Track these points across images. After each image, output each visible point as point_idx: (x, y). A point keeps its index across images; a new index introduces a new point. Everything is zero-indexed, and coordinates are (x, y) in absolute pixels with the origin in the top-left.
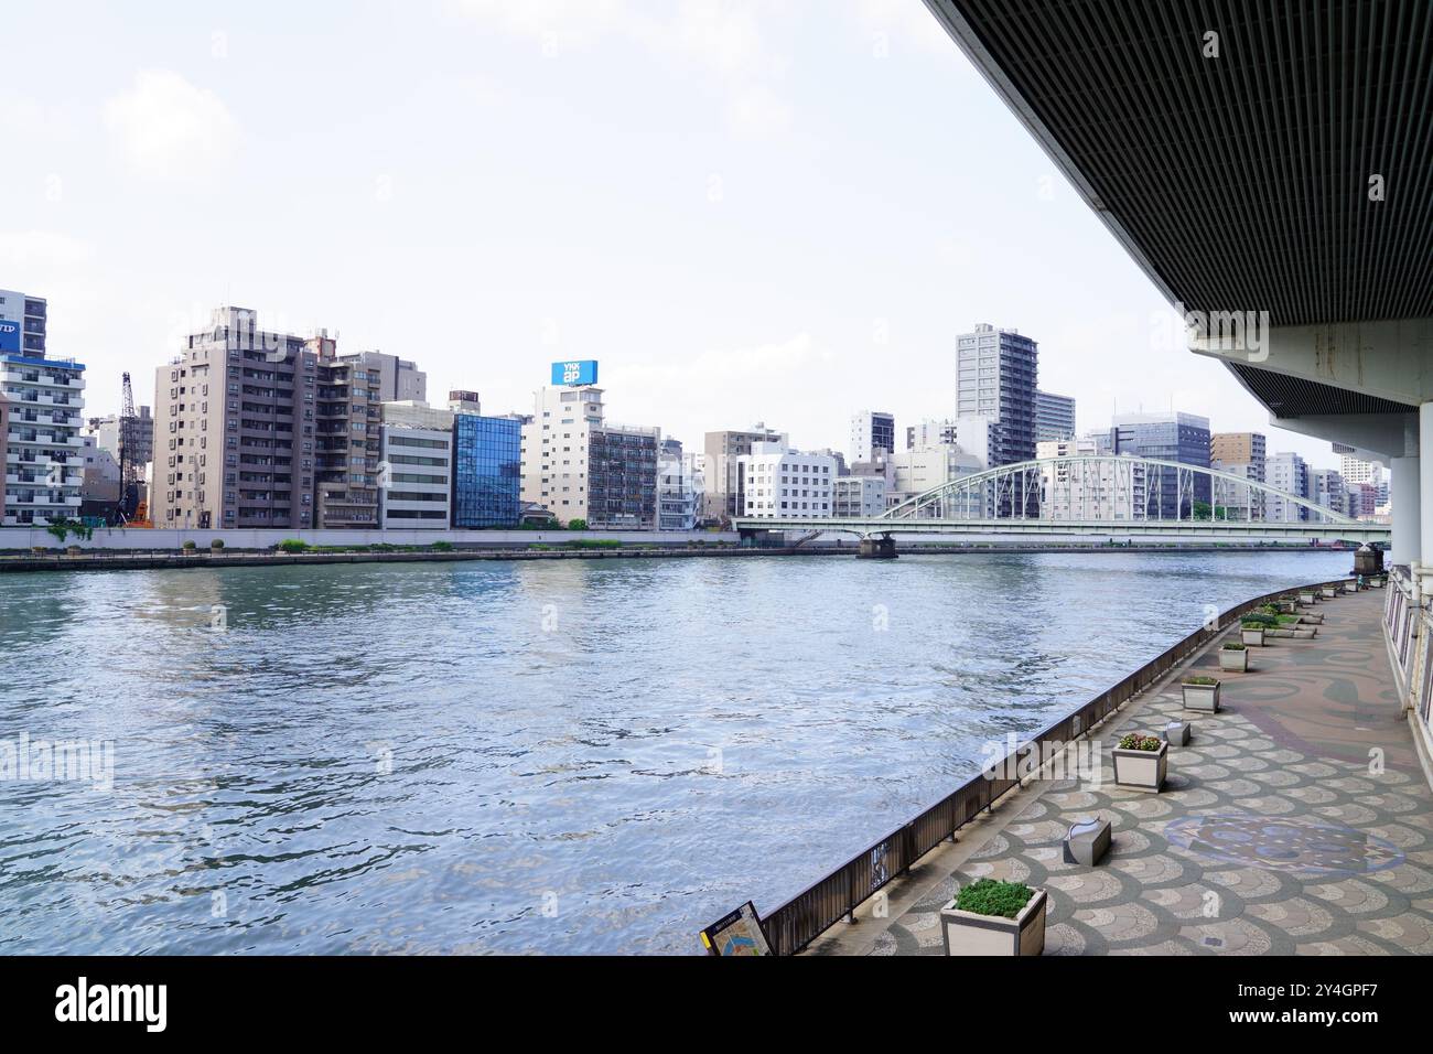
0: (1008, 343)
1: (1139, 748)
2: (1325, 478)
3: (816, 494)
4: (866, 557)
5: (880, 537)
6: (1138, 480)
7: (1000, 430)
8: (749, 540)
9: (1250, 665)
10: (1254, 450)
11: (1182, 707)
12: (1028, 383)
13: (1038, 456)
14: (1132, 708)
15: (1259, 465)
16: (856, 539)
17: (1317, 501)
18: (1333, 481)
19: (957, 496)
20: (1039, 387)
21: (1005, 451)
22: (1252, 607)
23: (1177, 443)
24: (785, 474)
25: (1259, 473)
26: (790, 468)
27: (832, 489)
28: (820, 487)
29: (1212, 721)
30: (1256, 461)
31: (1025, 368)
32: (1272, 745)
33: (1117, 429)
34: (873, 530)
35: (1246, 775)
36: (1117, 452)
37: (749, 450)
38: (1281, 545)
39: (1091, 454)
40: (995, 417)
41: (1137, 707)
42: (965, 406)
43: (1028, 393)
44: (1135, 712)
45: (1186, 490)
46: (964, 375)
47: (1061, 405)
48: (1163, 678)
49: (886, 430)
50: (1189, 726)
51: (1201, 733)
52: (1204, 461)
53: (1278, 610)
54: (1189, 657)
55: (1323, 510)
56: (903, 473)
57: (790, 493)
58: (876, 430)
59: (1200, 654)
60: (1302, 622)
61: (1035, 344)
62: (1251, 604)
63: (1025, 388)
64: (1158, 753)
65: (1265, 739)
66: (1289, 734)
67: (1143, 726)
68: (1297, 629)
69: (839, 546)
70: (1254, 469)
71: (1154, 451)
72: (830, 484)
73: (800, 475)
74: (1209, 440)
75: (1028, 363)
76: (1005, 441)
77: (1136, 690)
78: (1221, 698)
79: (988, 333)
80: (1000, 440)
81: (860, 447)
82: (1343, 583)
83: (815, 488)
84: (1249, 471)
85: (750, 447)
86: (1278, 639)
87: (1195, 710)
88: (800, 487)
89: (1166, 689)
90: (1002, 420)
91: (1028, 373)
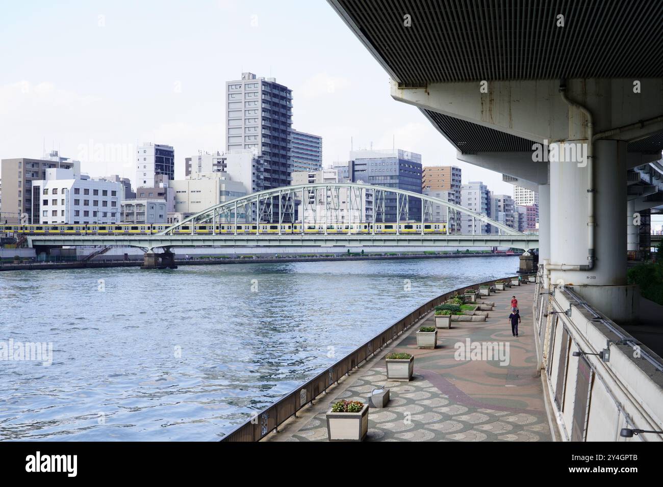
0: (268, 90)
1: (347, 411)
2: (502, 201)
3: (105, 215)
4: (149, 268)
5: (161, 251)
6: (369, 203)
7: (262, 162)
8: (43, 256)
9: (439, 343)
10: (453, 180)
11: (386, 378)
12: (284, 124)
13: (292, 183)
14: (350, 381)
15: (457, 192)
16: (141, 253)
17: (497, 219)
18: (508, 203)
19: (226, 216)
20: (293, 127)
21: (266, 179)
22: (446, 299)
23: (398, 175)
24: (77, 197)
25: (457, 197)
26: (82, 192)
27: (120, 210)
28: (109, 209)
29: (406, 387)
30: (454, 188)
31: (282, 111)
32: (447, 402)
33: (353, 162)
34: (155, 245)
35: (426, 426)
36: (354, 180)
37: (44, 176)
38: (471, 253)
39: (333, 181)
40: (257, 151)
41: (353, 380)
42: (233, 140)
43: (284, 132)
44: (351, 384)
45: (403, 210)
46: (232, 115)
47: (311, 142)
48: (375, 356)
49: (167, 160)
50: (388, 392)
51: (398, 397)
52: (418, 188)
53: (464, 301)
54: (396, 339)
55: (500, 225)
56: (181, 196)
57: (82, 213)
58: (159, 160)
59: (404, 337)
60: (479, 309)
61: (290, 91)
62: (444, 297)
63: (282, 127)
64: (360, 413)
65: (442, 398)
66: (461, 393)
67: (356, 394)
68: (474, 315)
69: (126, 259)
70: (453, 194)
71: (381, 180)
72: (118, 206)
73: (91, 197)
74: (421, 172)
75: (284, 107)
76: (266, 170)
77: (353, 366)
78: (414, 369)
79: (252, 81)
80: (262, 169)
81: (145, 174)
82: (510, 279)
83: (105, 209)
84: (449, 196)
85: (44, 173)
86: (460, 323)
87: (395, 379)
88: (91, 208)
89: (377, 365)
90: (264, 153)
91: (284, 115)
